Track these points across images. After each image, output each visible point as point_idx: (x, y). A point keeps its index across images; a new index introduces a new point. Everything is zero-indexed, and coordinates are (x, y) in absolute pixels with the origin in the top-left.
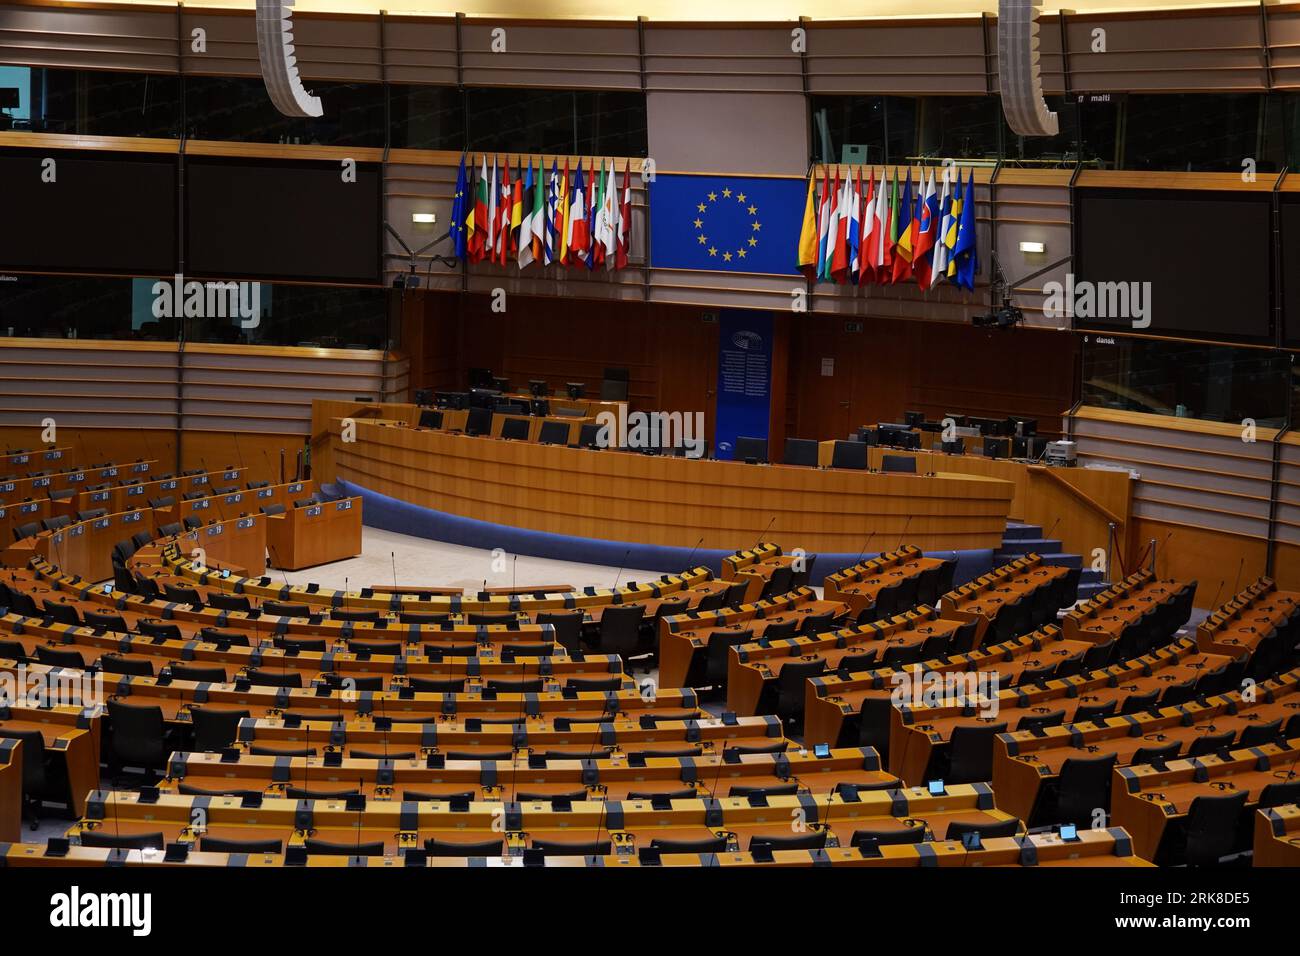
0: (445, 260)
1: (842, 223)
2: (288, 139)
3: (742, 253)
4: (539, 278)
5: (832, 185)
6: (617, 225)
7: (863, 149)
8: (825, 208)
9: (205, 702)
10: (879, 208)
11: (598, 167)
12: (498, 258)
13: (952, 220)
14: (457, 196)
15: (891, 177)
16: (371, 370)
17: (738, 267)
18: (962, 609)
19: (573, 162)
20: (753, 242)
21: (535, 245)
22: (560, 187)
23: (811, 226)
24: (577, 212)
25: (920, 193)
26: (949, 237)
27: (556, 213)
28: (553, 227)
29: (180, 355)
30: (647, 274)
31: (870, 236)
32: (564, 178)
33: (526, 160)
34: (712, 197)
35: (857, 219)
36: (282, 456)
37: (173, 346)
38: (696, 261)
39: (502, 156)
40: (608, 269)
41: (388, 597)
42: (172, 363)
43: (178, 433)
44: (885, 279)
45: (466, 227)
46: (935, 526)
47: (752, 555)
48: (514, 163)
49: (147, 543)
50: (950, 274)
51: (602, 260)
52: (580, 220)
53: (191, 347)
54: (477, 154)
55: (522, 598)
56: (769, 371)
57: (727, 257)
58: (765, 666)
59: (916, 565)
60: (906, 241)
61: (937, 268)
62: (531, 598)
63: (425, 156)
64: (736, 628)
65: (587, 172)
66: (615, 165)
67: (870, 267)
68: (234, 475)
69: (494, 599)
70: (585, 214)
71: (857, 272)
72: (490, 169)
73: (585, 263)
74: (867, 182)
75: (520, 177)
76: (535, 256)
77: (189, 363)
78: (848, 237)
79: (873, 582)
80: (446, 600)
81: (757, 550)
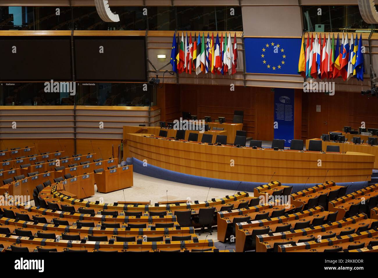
0: (170, 72)
1: (314, 55)
2: (111, 28)
3: (279, 67)
4: (205, 78)
5: (311, 40)
6: (232, 57)
7: (323, 26)
8: (308, 50)
9: (44, 246)
10: (328, 49)
11: (224, 35)
12: (188, 71)
13: (354, 54)
14: (173, 48)
15: (332, 37)
16: (145, 114)
17: (278, 72)
18: (337, 207)
19: (215, 33)
20: (283, 63)
21: (202, 66)
22: (210, 43)
23: (303, 56)
24: (217, 53)
25: (342, 43)
26: (353, 60)
27: (209, 53)
28: (208, 59)
29: (75, 110)
30: (245, 75)
31: (324, 60)
32: (212, 40)
33: (199, 33)
34: (267, 46)
35: (319, 54)
36: (113, 148)
37: (72, 107)
38: (263, 70)
39: (189, 32)
40: (230, 74)
41: (123, 206)
42: (72, 113)
43: (75, 140)
44: (331, 77)
45: (176, 60)
46: (344, 173)
47: (268, 186)
48: (193, 35)
49: (48, 185)
50: (354, 74)
51: (227, 71)
52: (218, 56)
53: (79, 107)
54: (180, 32)
55: (171, 205)
56: (293, 111)
57: (274, 68)
58: (247, 230)
59: (330, 189)
60: (337, 62)
61: (349, 72)
62: (174, 205)
63: (161, 33)
64: (246, 215)
65: (220, 37)
66: (230, 34)
67: (324, 72)
68: (91, 156)
69: (160, 206)
70: (220, 54)
71: (320, 74)
72: (184, 37)
73: (221, 72)
74: (323, 39)
75: (196, 40)
76: (202, 70)
77: (78, 113)
78: (316, 61)
79: (309, 196)
80: (143, 206)
81: (270, 184)
